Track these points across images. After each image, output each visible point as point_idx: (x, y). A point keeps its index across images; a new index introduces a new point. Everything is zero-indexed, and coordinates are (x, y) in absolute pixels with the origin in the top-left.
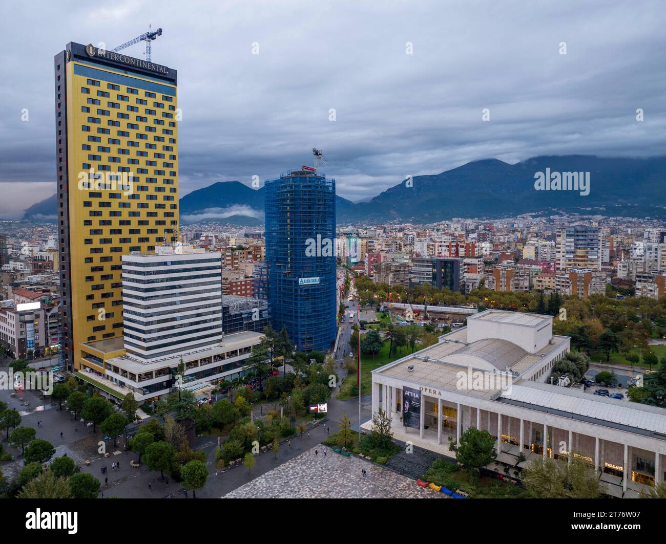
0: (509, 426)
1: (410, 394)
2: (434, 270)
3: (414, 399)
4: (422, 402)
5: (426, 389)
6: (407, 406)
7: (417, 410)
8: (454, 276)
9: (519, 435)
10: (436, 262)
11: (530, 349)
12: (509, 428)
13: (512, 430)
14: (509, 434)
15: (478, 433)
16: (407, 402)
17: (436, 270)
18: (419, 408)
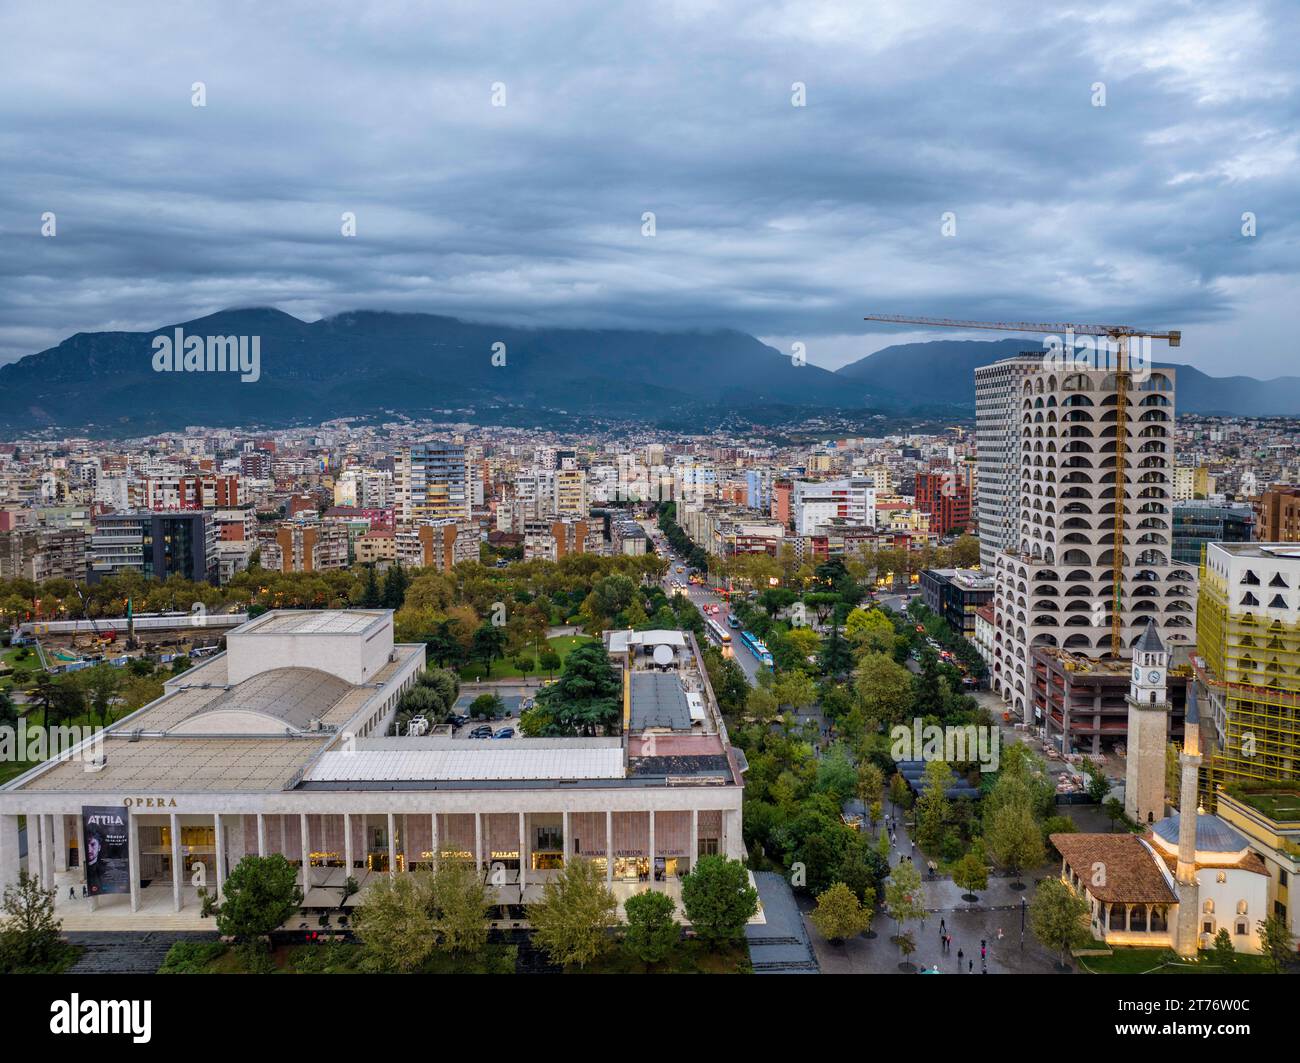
0: (324, 833)
1: (101, 820)
2: (146, 540)
3: (112, 830)
4: (132, 831)
5: (139, 801)
6: (95, 849)
7: (120, 851)
8: (193, 550)
9: (344, 846)
10: (150, 523)
11: (354, 677)
12: (324, 837)
13: (330, 838)
14: (324, 848)
15: (262, 864)
16: (94, 841)
17: (151, 539)
18: (126, 845)
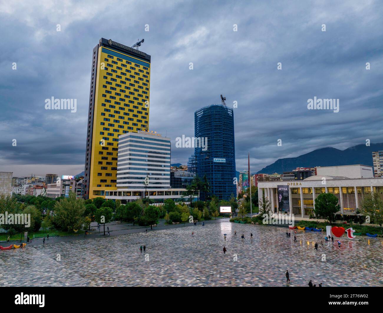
0: (348, 201)
1: (282, 189)
3: (285, 192)
4: (290, 192)
5: (292, 184)
6: (281, 198)
7: (287, 198)
9: (356, 206)
12: (348, 202)
13: (350, 203)
14: (348, 206)
16: (280, 195)
18: (288, 197)
